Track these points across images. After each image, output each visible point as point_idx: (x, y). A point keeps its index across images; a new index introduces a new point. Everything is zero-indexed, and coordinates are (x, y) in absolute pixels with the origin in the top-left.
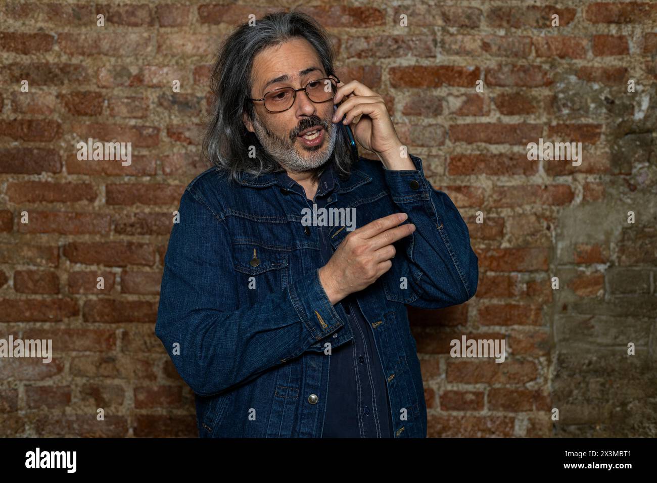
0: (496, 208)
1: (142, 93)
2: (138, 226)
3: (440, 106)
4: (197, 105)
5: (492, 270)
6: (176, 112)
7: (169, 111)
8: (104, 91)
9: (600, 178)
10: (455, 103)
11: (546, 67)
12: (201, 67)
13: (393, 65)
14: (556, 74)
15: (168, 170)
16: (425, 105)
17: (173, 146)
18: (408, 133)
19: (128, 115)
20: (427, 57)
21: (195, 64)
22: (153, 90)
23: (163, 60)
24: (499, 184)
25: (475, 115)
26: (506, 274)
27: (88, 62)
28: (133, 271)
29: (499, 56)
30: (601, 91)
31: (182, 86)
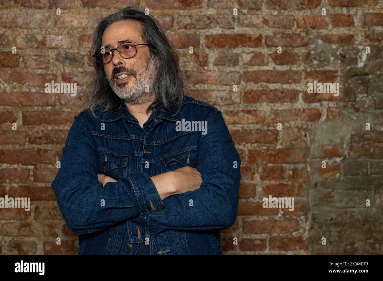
0: (273, 123)
1: (45, 52)
2: (44, 138)
3: (237, 59)
4: (81, 60)
5: (271, 163)
6: (68, 65)
7: (63, 64)
8: (21, 51)
9: (337, 104)
10: (247, 58)
11: (303, 34)
12: (84, 36)
13: (207, 34)
14: (310, 39)
15: (63, 102)
16: (227, 59)
18: (217, 77)
19: (36, 67)
20: (229, 29)
21: (79, 34)
22: (52, 50)
23: (59, 31)
24: (275, 108)
25: (259, 65)
26: (280, 165)
27: (9, 32)
28: (41, 168)
29: (274, 27)
30: (337, 49)
31: (71, 48)
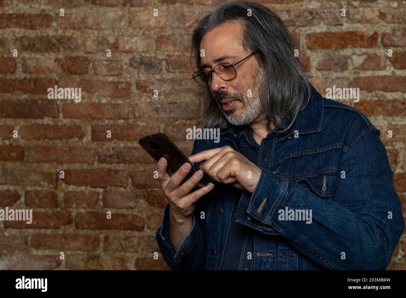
0: (391, 142)
1: (117, 57)
2: (115, 157)
3: (346, 63)
4: (158, 65)
6: (143, 71)
7: (138, 70)
8: (89, 56)
10: (358, 60)
12: (162, 37)
13: (309, 32)
15: (137, 115)
16: (334, 63)
17: (141, 96)
18: (321, 85)
19: (108, 74)
20: (335, 25)
21: (157, 34)
22: (126, 54)
23: (134, 32)
24: (393, 123)
25: (374, 70)
27: (77, 34)
28: (111, 191)
29: (393, 23)
31: (147, 51)
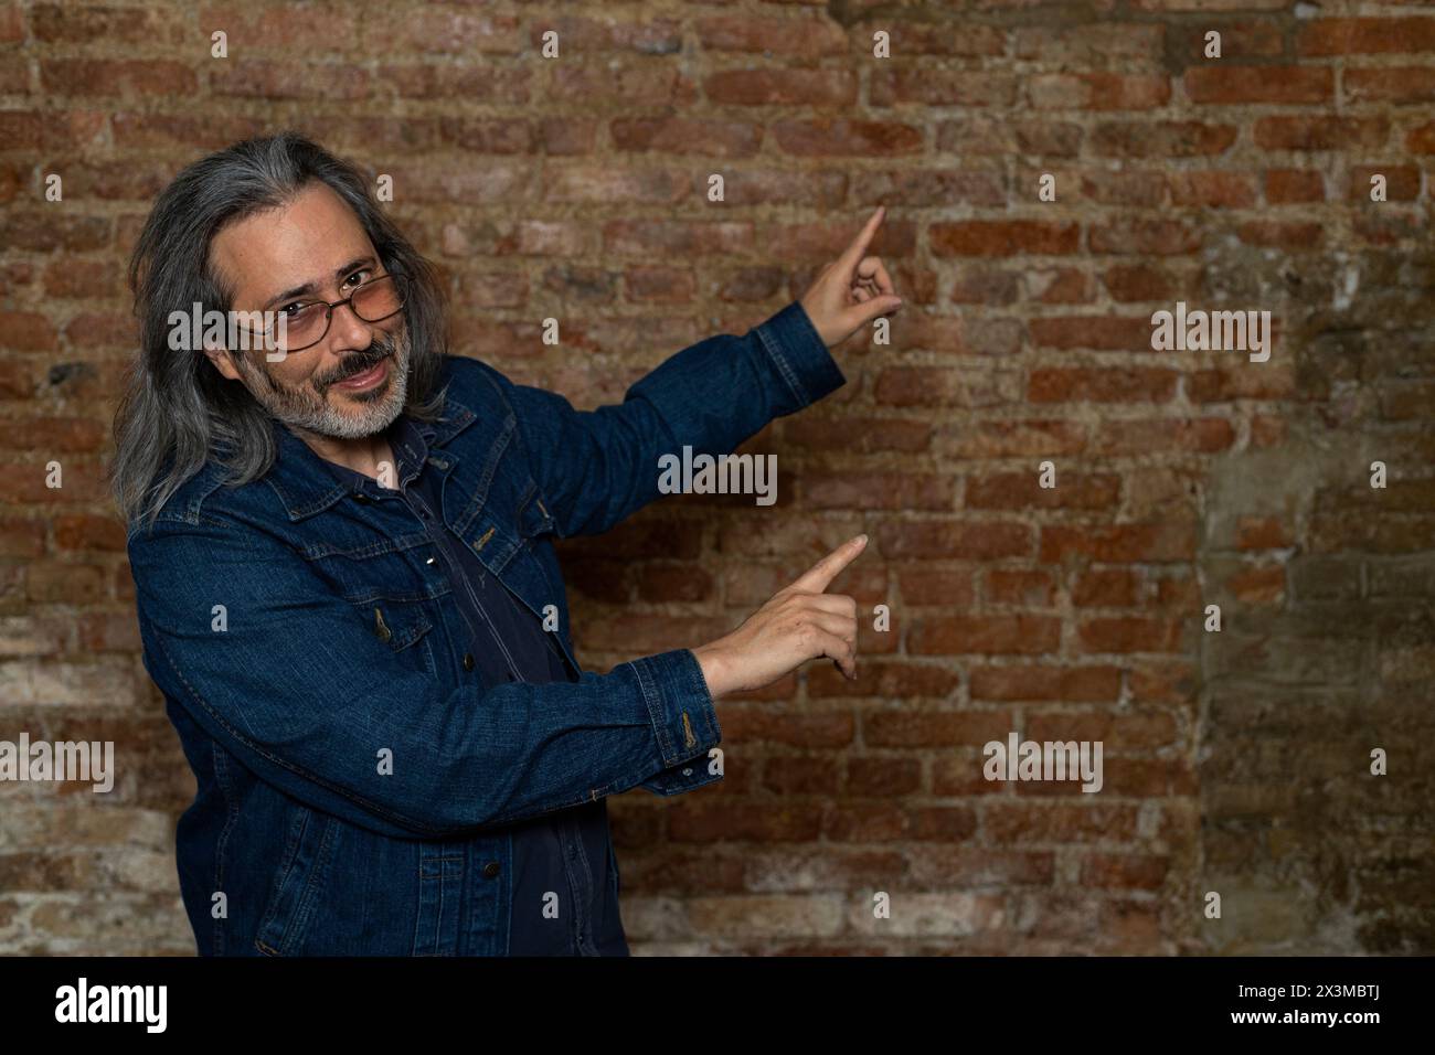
0: (1107, 457)
1: (517, 267)
3: (1014, 288)
4: (608, 286)
5: (1099, 560)
6: (575, 299)
7: (563, 296)
8: (453, 264)
9: (1279, 408)
10: (1038, 283)
11: (1189, 222)
12: (618, 224)
13: (936, 219)
14: (1205, 234)
16: (988, 286)
17: (568, 355)
18: (959, 334)
19: (493, 303)
20: (992, 206)
21: (605, 218)
22: (536, 261)
23: (552, 211)
24: (1112, 417)
25: (1071, 303)
26: (1124, 568)
27: (426, 214)
29: (1113, 203)
30: (1279, 262)
31: (583, 255)
